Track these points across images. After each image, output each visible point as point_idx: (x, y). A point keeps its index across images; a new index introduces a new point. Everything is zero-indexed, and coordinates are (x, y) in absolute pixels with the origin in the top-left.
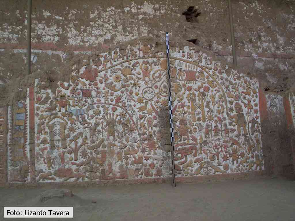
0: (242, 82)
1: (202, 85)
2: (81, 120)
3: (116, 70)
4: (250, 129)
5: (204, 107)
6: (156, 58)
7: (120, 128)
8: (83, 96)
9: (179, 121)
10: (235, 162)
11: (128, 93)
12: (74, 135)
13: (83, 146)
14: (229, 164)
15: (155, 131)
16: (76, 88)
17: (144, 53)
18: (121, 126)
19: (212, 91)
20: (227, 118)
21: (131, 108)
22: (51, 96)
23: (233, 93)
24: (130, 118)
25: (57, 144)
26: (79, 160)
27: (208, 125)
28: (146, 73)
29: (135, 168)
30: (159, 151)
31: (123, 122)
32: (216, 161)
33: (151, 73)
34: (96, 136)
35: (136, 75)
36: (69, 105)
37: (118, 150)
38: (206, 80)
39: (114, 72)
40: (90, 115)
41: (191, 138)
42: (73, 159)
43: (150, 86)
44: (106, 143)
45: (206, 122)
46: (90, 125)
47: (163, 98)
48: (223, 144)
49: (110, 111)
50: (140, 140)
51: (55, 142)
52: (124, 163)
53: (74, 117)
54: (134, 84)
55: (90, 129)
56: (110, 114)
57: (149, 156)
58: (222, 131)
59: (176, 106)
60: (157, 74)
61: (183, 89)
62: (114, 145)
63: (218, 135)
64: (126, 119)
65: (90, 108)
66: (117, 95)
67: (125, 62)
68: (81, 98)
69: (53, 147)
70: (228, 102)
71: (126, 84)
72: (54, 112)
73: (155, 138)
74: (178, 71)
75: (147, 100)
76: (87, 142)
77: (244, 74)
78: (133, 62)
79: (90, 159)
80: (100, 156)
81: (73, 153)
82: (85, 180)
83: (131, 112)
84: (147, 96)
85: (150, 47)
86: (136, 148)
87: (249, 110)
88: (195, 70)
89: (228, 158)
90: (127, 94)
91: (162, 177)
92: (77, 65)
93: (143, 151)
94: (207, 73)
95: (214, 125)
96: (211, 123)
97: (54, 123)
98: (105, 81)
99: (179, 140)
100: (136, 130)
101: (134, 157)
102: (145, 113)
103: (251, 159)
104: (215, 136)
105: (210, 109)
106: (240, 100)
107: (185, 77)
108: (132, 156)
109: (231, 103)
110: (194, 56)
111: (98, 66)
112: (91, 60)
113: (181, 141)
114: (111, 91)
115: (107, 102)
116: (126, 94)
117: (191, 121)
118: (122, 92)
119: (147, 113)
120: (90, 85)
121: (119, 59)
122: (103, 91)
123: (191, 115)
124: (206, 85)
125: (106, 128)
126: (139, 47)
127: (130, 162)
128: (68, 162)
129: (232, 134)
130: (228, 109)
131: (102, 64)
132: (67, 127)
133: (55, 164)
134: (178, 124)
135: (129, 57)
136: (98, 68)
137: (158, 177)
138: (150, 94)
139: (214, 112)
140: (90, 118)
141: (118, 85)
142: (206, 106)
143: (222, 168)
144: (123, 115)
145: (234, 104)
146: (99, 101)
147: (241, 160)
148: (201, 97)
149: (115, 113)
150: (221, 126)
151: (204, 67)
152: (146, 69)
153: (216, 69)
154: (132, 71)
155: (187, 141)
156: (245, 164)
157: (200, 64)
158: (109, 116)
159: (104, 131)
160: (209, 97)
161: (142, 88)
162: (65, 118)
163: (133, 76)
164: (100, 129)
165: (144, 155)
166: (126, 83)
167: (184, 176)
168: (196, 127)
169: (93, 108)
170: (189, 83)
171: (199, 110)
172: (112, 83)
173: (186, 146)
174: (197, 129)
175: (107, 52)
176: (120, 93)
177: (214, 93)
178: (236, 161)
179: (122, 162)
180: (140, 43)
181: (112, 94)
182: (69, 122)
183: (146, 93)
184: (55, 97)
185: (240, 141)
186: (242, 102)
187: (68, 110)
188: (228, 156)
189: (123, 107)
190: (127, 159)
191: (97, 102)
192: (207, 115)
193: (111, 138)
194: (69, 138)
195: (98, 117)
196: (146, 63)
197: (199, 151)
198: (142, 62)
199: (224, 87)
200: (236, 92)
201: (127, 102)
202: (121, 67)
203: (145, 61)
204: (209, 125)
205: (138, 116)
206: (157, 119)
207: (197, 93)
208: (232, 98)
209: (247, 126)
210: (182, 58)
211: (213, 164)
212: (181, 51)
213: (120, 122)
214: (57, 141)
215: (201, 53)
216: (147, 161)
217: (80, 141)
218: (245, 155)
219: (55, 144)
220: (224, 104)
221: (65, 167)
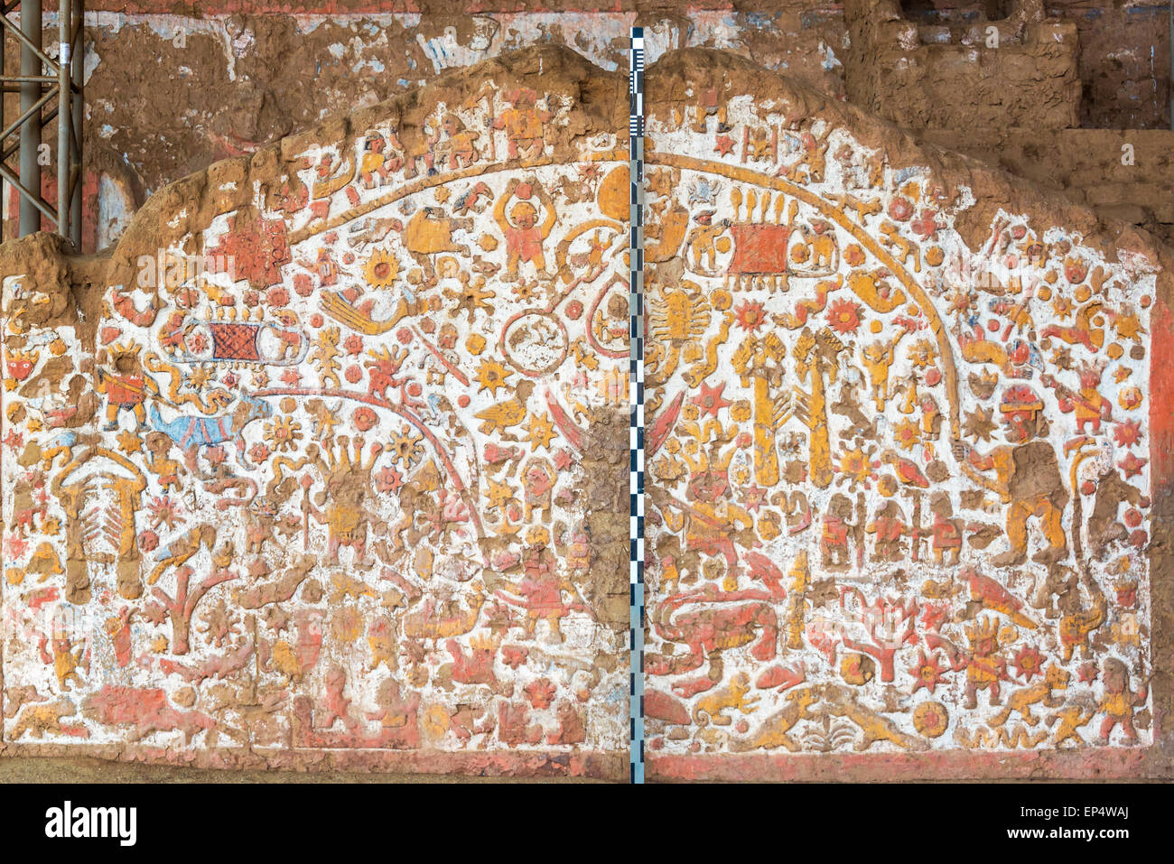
0: (1053, 277)
1: (822, 300)
2: (209, 471)
3: (377, 229)
4: (1084, 529)
5: (829, 410)
6: (575, 164)
7: (390, 509)
8: (217, 356)
9: (688, 478)
10: (984, 696)
11: (435, 342)
12: (175, 536)
13: (213, 590)
14: (950, 707)
15: (561, 528)
16: (187, 319)
17: (515, 142)
18: (396, 501)
19: (877, 327)
20: (953, 466)
21: (448, 413)
22: (77, 355)
23: (996, 337)
24: (439, 462)
25: (101, 577)
26: (194, 654)
27: (840, 505)
28: (525, 239)
29: (457, 700)
30: (581, 624)
31: (405, 480)
32: (878, 686)
33: (552, 242)
34: (275, 542)
35: (476, 250)
36: (158, 396)
37: (380, 612)
38: (845, 269)
39: (367, 241)
40: (249, 446)
41: (749, 568)
42: (171, 646)
43: (543, 303)
44: (322, 576)
45: (833, 489)
46: (250, 493)
47: (607, 363)
48: (922, 600)
49: (346, 429)
50: (488, 569)
51: (91, 566)
52: (402, 675)
53: (176, 454)
54: (461, 297)
55: (248, 512)
56: (343, 441)
57: (528, 644)
58: (920, 534)
59: (678, 403)
60: (580, 247)
61: (718, 318)
62: (360, 589)
63: (896, 556)
64: (421, 466)
65: (251, 414)
66: (380, 350)
67: (422, 187)
68: (210, 365)
69: (80, 591)
70: (964, 385)
71: (427, 295)
72: (87, 429)
73: (562, 562)
74: (692, 225)
75: (528, 373)
76: (233, 568)
77: (1069, 232)
78: (458, 190)
79: (245, 649)
80: (291, 636)
81: (169, 620)
82: (220, 744)
83: (447, 432)
84: (525, 355)
85: (545, 108)
86: (464, 606)
87: (1089, 427)
88: (785, 219)
89: (946, 676)
90: (430, 346)
91: (585, 748)
92: (190, 211)
93: (501, 621)
94: (853, 230)
95: (875, 500)
96: (861, 496)
97: (88, 479)
98: (323, 285)
99: (685, 573)
100: (466, 520)
101: (455, 648)
102: (514, 438)
103: (1078, 687)
104: (877, 558)
105: (859, 419)
106: (1037, 374)
107: (729, 256)
108: (442, 643)
109: (984, 388)
110: (782, 147)
111: (290, 213)
112: (257, 185)
113: (692, 578)
114: (351, 332)
115: (330, 383)
116: (422, 346)
117: (753, 479)
118: (405, 337)
119: (526, 440)
120: (251, 301)
121: (392, 175)
122: (314, 333)
123: (751, 451)
124: (846, 294)
125: (322, 509)
126: (492, 110)
127: (433, 672)
128: (145, 661)
129: (978, 552)
130: (963, 419)
131: (311, 201)
132: (146, 500)
133: (88, 666)
134: (680, 492)
135: (442, 162)
136: (288, 223)
137: (569, 748)
138: (541, 343)
139: (880, 438)
140: (249, 458)
141: (385, 302)
142: (835, 407)
143: (906, 722)
144: (405, 448)
145: (998, 395)
146: (294, 378)
147: (1017, 687)
148: (811, 358)
149: (371, 437)
150: (918, 510)
151: (835, 204)
152: (528, 222)
153: (900, 210)
154: (456, 235)
155: (726, 583)
156: (1040, 710)
157: (814, 189)
158: (337, 451)
159: (312, 519)
160: (857, 360)
161: (502, 315)
162: (137, 459)
163: (458, 256)
164: (298, 513)
165: (503, 642)
166: (422, 295)
167: (702, 752)
168: (777, 509)
169: (265, 412)
170: (749, 289)
171: (796, 425)
172: (357, 292)
173: (720, 606)
174: (783, 520)
175: (334, 146)
176: (395, 341)
177: (889, 333)
178: (988, 691)
179: (395, 668)
180: (495, 92)
181: (355, 347)
182: (153, 479)
183: (521, 340)
184: (93, 362)
185: (1021, 590)
186: (1049, 381)
187: (148, 422)
188: (947, 663)
189: (409, 409)
190: (419, 656)
191: (283, 385)
192: (842, 454)
193: (348, 554)
194: (154, 548)
195: (290, 454)
196: (526, 192)
197: (788, 633)
198: (505, 186)
199: (947, 305)
200: (1015, 330)
201: (429, 383)
202: (399, 216)
203: (523, 180)
204: (847, 502)
205: (481, 451)
206: (577, 470)
207: (790, 338)
208: (990, 361)
209: (1069, 509)
210: (717, 158)
211: (860, 699)
212: (713, 123)
213: (391, 481)
214: (97, 561)
215: (819, 128)
216: (514, 668)
217: (202, 566)
218: (1046, 665)
219: (91, 575)
220: (939, 392)
221: (130, 682)
